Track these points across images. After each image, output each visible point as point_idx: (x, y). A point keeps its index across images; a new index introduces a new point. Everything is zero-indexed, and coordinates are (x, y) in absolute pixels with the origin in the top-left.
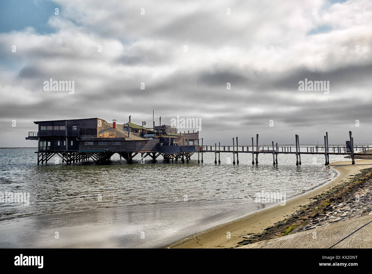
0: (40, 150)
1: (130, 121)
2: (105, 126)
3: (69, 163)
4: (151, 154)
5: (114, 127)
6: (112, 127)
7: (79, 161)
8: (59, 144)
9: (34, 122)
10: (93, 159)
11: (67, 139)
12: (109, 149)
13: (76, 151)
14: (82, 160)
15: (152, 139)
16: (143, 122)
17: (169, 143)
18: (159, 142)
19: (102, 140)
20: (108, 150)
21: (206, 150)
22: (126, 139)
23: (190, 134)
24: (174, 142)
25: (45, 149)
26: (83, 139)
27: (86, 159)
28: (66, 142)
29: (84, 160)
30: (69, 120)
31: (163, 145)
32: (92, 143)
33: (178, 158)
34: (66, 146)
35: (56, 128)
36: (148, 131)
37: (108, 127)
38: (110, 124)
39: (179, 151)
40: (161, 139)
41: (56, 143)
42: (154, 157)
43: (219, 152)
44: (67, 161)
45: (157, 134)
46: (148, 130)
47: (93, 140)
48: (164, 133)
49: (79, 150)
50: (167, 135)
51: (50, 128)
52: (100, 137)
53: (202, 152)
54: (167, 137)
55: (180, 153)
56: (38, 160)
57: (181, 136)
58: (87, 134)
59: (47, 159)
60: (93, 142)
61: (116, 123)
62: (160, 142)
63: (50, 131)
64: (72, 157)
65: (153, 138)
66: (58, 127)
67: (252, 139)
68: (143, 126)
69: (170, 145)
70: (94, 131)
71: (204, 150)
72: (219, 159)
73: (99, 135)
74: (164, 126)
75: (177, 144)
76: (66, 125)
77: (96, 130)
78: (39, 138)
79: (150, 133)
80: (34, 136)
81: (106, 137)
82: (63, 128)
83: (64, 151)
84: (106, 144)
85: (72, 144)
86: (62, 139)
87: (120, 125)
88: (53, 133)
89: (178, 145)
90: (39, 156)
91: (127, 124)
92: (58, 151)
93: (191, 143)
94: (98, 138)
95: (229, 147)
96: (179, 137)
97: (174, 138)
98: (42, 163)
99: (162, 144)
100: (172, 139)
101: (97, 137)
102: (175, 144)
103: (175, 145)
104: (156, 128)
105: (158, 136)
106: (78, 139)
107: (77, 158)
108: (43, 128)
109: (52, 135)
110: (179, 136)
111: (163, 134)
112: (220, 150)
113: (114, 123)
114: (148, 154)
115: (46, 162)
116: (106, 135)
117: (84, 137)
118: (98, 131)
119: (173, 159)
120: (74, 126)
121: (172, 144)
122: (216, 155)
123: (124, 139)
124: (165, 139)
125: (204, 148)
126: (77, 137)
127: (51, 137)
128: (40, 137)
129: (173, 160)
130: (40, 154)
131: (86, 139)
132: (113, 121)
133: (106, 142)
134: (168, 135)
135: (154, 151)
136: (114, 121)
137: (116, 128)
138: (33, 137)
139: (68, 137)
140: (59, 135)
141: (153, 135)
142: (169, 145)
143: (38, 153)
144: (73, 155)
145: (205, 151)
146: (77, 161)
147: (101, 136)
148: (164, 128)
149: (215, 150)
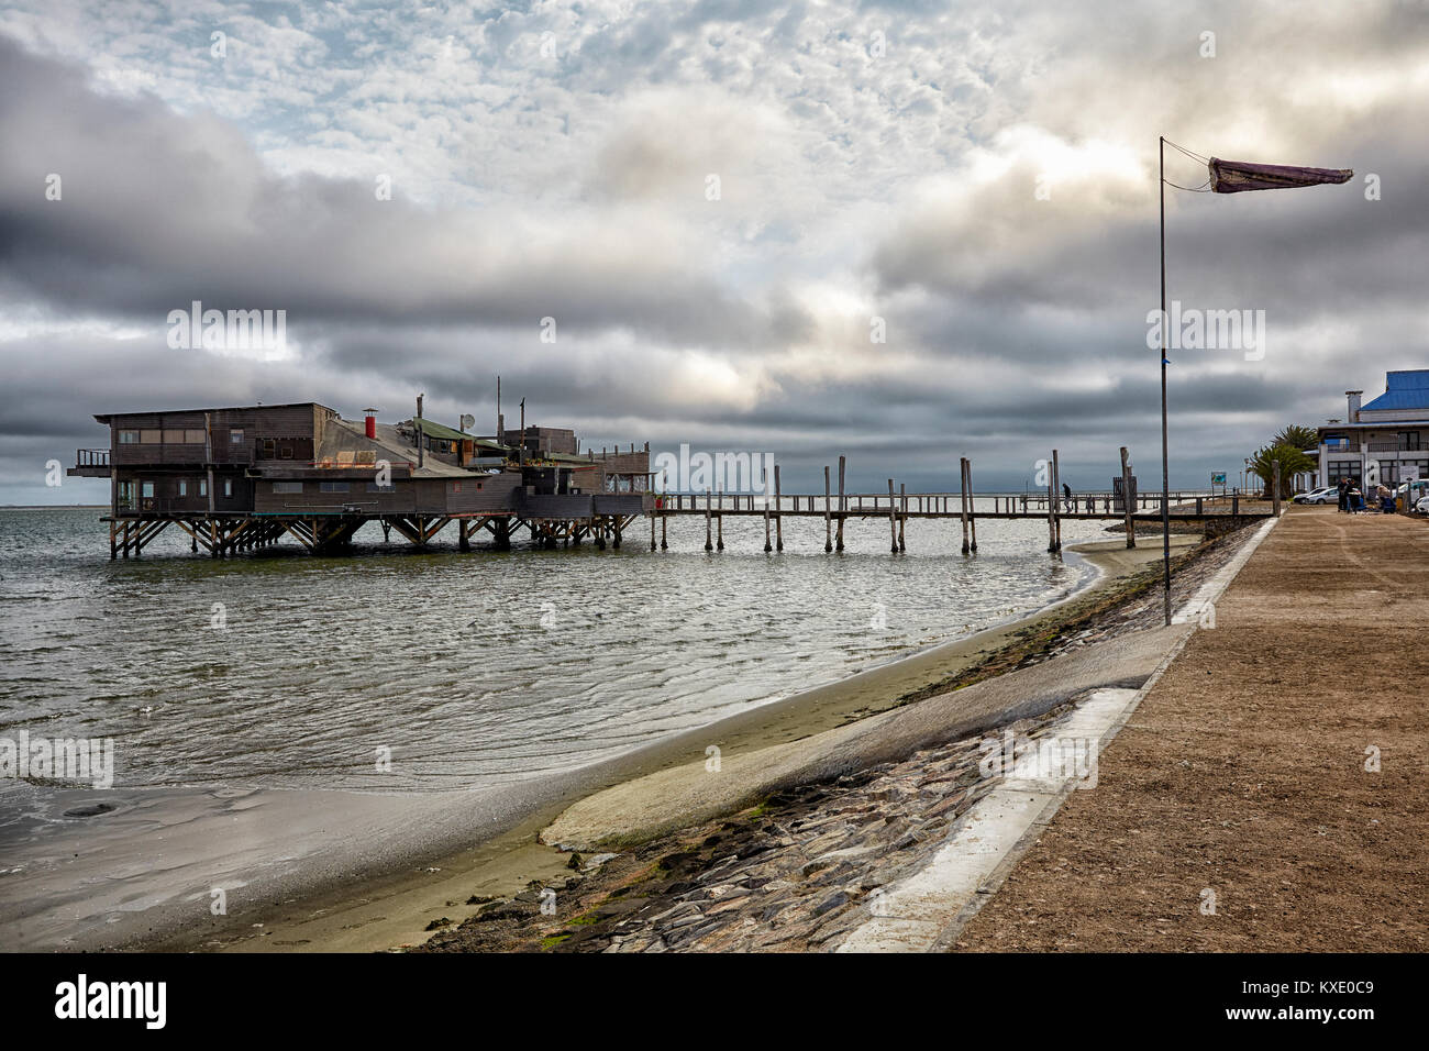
0: (120, 510)
1: (420, 413)
2: (339, 431)
3: (219, 552)
4: (492, 524)
5: (370, 432)
6: (364, 432)
7: (250, 547)
8: (183, 492)
9: (96, 417)
10: (302, 540)
11: (210, 473)
12: (355, 506)
13: (243, 515)
14: (257, 545)
15: (498, 472)
16: (462, 417)
17: (554, 486)
18: (520, 484)
19: (334, 477)
20: (352, 509)
21: (675, 508)
22: (415, 474)
23: (623, 456)
24: (571, 484)
25: (133, 508)
26: (269, 475)
27: (270, 543)
28: (207, 483)
29: (263, 545)
30: (220, 410)
31: (537, 491)
32: (298, 488)
33: (583, 535)
34: (207, 497)
35: (173, 437)
36: (484, 447)
37: (349, 433)
38: (353, 423)
39: (588, 513)
40: (529, 474)
41: (174, 487)
42: (502, 534)
43: (718, 514)
44: (214, 549)
45: (515, 456)
46: (479, 442)
47: (303, 476)
48: (537, 454)
49: (253, 510)
50: (545, 460)
51: (151, 437)
52: (325, 465)
53: (664, 513)
54: (548, 465)
55: (593, 519)
56: (113, 543)
57: (592, 463)
58: (279, 458)
59: (141, 542)
60: (301, 484)
61: (376, 422)
62: (525, 483)
63: (150, 446)
64: (227, 534)
65: (502, 469)
66: (181, 432)
67: (827, 474)
68: (462, 430)
69: (556, 493)
70: (304, 449)
71: (669, 508)
72: (720, 538)
73: (322, 461)
74: (534, 431)
75: (579, 490)
76: (208, 427)
77: (310, 443)
78: (114, 472)
79: (488, 452)
80: (95, 463)
81: (344, 466)
82: (197, 437)
83: (203, 515)
84: (347, 489)
85: (228, 492)
86: (195, 471)
87: (386, 429)
88: (161, 454)
89: (583, 492)
90: (115, 533)
91: (409, 423)
92: (181, 514)
93: (624, 486)
94: (319, 471)
96: (591, 465)
97: (570, 471)
98: (126, 554)
99: (530, 490)
100: (565, 472)
101: (313, 465)
102: (572, 489)
103: (575, 492)
104: (506, 436)
105: (518, 462)
106: (251, 472)
107: (242, 537)
108: (127, 437)
109: (159, 462)
110: (586, 463)
111: (534, 457)
113: (370, 422)
114: (483, 523)
115: (138, 552)
116: (346, 459)
117: (271, 468)
118: (317, 445)
119: (567, 537)
120: (233, 432)
121: (563, 489)
122: (709, 525)
123: (408, 473)
124: (541, 472)
125: (669, 502)
126: (247, 466)
127: (155, 466)
128: (120, 468)
129: (566, 542)
130: (120, 523)
131: (278, 474)
132: (367, 414)
133: (348, 484)
134: (551, 460)
135: (506, 511)
136: (370, 414)
137: (376, 437)
138: (91, 466)
139: (214, 468)
140: (182, 461)
141: (498, 460)
142: (553, 493)
143: (113, 521)
144: (232, 528)
145: (672, 513)
146: (241, 549)
147: (326, 461)
148: (535, 438)
149: (706, 508)
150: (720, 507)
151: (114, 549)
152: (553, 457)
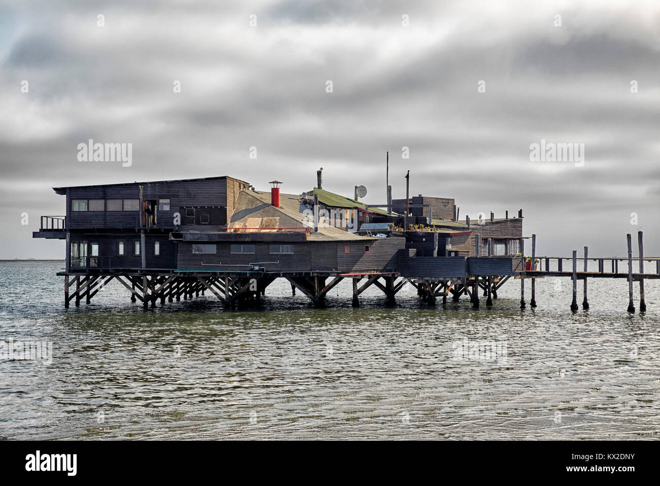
0: (72, 268)
1: (319, 185)
2: (249, 200)
3: (150, 303)
4: (382, 281)
5: (275, 202)
6: (270, 202)
7: (178, 299)
8: (121, 252)
9: (55, 189)
10: (216, 294)
11: (143, 235)
12: (260, 265)
13: (168, 272)
14: (185, 297)
15: (384, 236)
16: (356, 187)
17: (434, 249)
18: (404, 247)
19: (242, 240)
20: (257, 268)
21: (544, 270)
22: (310, 238)
23: (497, 223)
24: (449, 247)
25: (83, 264)
26: (189, 238)
27: (197, 295)
28: (140, 244)
29: (191, 296)
30: (150, 183)
31: (418, 254)
32: (212, 249)
33: (461, 293)
34: (140, 256)
35: (114, 206)
36: (373, 214)
37: (258, 202)
38: (262, 193)
39: (463, 273)
40: (411, 238)
41: (114, 248)
42: (390, 290)
43: (584, 276)
44: (145, 299)
45: (399, 222)
46: (371, 210)
47: (217, 240)
48: (420, 220)
49: (176, 267)
50: (426, 225)
51: (97, 205)
52: (236, 230)
53: (534, 275)
54: (429, 230)
55: (468, 279)
56: (67, 294)
57: (468, 229)
58: (198, 223)
59: (91, 292)
60: (215, 246)
61: (281, 192)
62: (408, 246)
63: (96, 214)
64: (158, 287)
65: (388, 233)
66: (120, 201)
68: (356, 199)
69: (435, 255)
70: (218, 215)
71: (538, 270)
72: (585, 299)
73: (234, 226)
74: (419, 200)
75: (456, 252)
76: (141, 197)
77: (223, 211)
78: (68, 234)
79: (378, 218)
80: (56, 227)
81: (251, 231)
82: (132, 205)
83: (136, 271)
84: (252, 250)
85: (157, 252)
86: (130, 235)
87: (291, 198)
88: (105, 220)
89: (460, 255)
90: (68, 285)
91: (311, 193)
92: (119, 271)
93: (499, 250)
94: (230, 235)
95: (615, 261)
96: (465, 231)
97: (448, 235)
98: (77, 303)
99: (412, 252)
100: (443, 237)
101: (226, 230)
102: (450, 252)
103: (453, 254)
104: (395, 205)
105: (403, 227)
106: (175, 236)
107: (172, 290)
108: (80, 206)
109: (102, 227)
110: (464, 228)
111: (417, 223)
112: (589, 270)
113: (275, 192)
114: (373, 280)
115: (88, 302)
116: (253, 225)
117: (192, 233)
118: (230, 213)
119: (445, 295)
120: (161, 201)
121: (442, 251)
122: (575, 286)
123: (303, 235)
124: (423, 237)
125: (538, 265)
126: (172, 230)
127: (99, 230)
128: (71, 231)
129: (445, 299)
130: (71, 278)
131: (196, 237)
132: (272, 186)
133: (253, 246)
134: (432, 226)
135: (391, 271)
136: (275, 186)
137: (280, 205)
138: (52, 230)
139: (146, 232)
140: (120, 226)
141: (386, 226)
142: (432, 255)
143: (66, 275)
144: (161, 282)
145: (541, 274)
146: (171, 300)
147: (237, 227)
148: (419, 206)
149: (571, 271)
150: (585, 270)
151: (68, 299)
152: (435, 222)
